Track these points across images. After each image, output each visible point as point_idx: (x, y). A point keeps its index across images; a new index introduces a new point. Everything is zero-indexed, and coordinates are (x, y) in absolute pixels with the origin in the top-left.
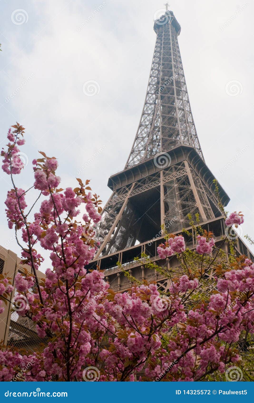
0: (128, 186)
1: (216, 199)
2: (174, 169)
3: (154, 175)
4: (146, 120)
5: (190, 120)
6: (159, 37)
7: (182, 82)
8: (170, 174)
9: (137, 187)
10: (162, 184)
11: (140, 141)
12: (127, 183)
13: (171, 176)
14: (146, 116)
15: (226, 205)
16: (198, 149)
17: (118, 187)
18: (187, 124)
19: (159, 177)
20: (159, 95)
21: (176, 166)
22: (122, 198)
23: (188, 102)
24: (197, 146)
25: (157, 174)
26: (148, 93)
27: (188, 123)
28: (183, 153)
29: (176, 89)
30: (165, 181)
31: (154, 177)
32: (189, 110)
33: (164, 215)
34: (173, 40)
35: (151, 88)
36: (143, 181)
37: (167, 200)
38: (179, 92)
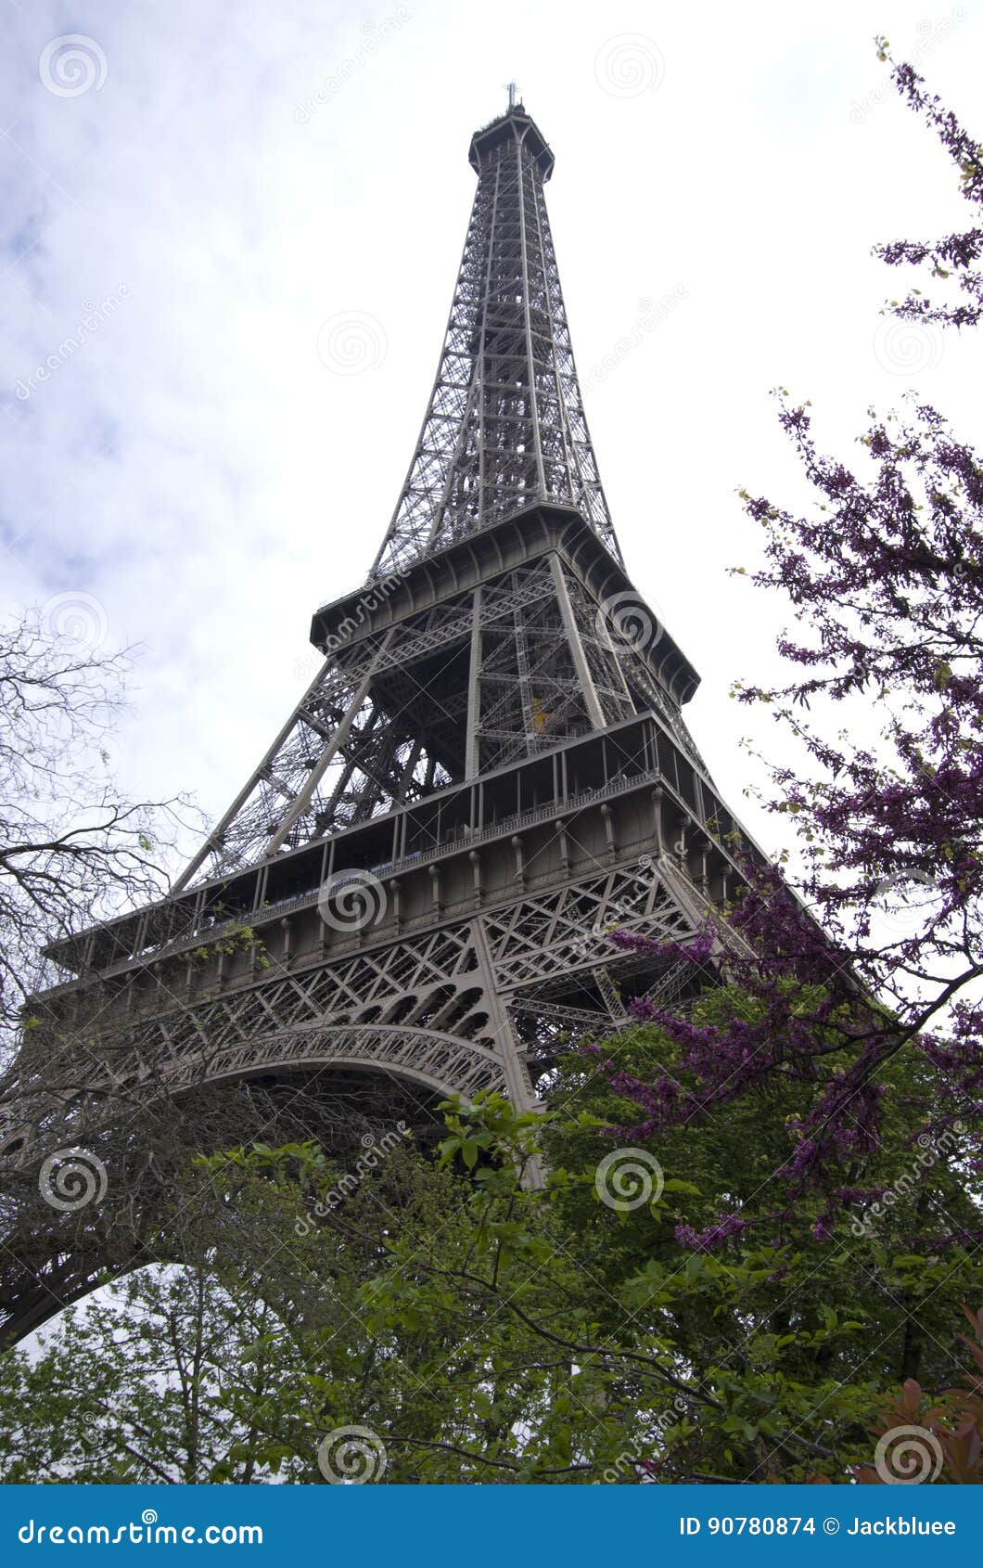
0: (372, 640)
1: (653, 678)
2: (515, 580)
3: (452, 602)
4: (438, 434)
5: (578, 435)
6: (485, 187)
7: (557, 322)
8: (503, 596)
9: (401, 639)
10: (476, 628)
11: (417, 498)
12: (367, 632)
13: (504, 601)
14: (438, 421)
15: (687, 699)
16: (600, 524)
18: (567, 447)
19: (471, 606)
20: (481, 356)
21: (524, 571)
22: (353, 676)
23: (574, 379)
24: (599, 516)
25: (465, 598)
26: (446, 353)
27: (570, 443)
28: (544, 526)
29: (534, 338)
30: (488, 618)
31: (454, 609)
33: (477, 723)
34: (528, 194)
35: (456, 338)
36: (419, 622)
37: (490, 676)
38: (544, 348)
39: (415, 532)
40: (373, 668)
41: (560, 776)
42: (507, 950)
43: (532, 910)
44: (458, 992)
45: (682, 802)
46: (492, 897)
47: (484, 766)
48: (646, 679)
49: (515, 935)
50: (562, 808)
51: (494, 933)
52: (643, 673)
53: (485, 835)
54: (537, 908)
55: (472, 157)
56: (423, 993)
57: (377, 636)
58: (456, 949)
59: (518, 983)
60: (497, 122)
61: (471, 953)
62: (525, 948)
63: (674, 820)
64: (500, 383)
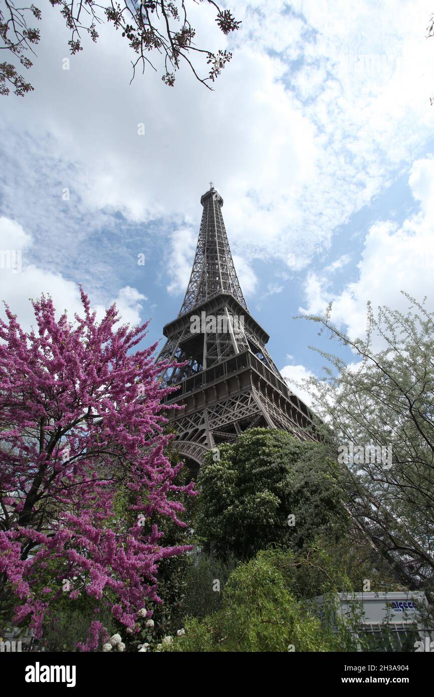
0: (179, 333)
1: (256, 338)
4: (195, 276)
6: (205, 210)
11: (190, 294)
12: (178, 331)
14: (195, 273)
15: (266, 342)
17: (172, 334)
20: (206, 255)
22: (175, 343)
23: (231, 259)
26: (197, 254)
27: (231, 276)
28: (223, 300)
29: (219, 249)
32: (232, 265)
33: (206, 354)
34: (216, 211)
35: (199, 250)
37: (209, 341)
38: (222, 252)
39: (190, 303)
40: (179, 341)
41: (225, 368)
42: (212, 418)
43: (219, 406)
44: (199, 430)
45: (258, 373)
46: (209, 403)
47: (208, 366)
48: (254, 338)
49: (215, 413)
50: (226, 377)
51: (209, 413)
52: (253, 337)
53: (207, 386)
54: (220, 405)
55: (202, 203)
56: (190, 431)
57: (180, 332)
58: (200, 418)
59: (215, 427)
60: (208, 192)
61: (203, 419)
62: (217, 417)
63: (256, 378)
64: (210, 261)
